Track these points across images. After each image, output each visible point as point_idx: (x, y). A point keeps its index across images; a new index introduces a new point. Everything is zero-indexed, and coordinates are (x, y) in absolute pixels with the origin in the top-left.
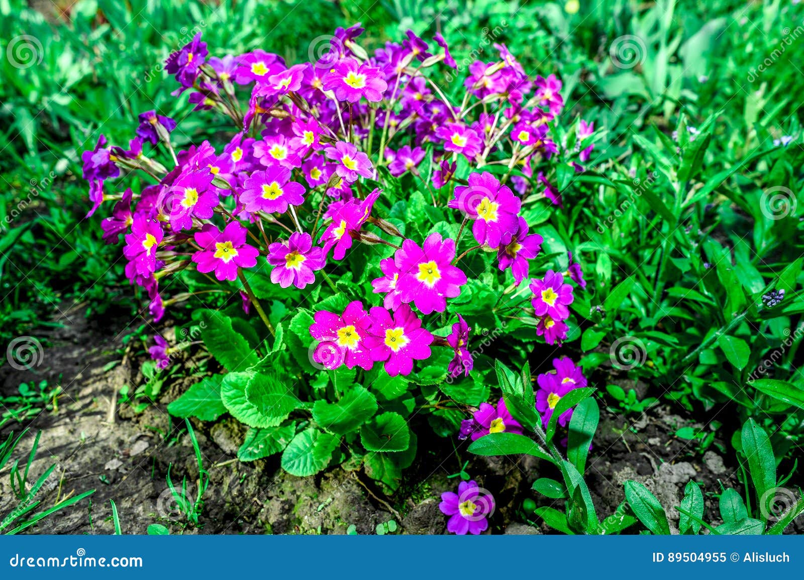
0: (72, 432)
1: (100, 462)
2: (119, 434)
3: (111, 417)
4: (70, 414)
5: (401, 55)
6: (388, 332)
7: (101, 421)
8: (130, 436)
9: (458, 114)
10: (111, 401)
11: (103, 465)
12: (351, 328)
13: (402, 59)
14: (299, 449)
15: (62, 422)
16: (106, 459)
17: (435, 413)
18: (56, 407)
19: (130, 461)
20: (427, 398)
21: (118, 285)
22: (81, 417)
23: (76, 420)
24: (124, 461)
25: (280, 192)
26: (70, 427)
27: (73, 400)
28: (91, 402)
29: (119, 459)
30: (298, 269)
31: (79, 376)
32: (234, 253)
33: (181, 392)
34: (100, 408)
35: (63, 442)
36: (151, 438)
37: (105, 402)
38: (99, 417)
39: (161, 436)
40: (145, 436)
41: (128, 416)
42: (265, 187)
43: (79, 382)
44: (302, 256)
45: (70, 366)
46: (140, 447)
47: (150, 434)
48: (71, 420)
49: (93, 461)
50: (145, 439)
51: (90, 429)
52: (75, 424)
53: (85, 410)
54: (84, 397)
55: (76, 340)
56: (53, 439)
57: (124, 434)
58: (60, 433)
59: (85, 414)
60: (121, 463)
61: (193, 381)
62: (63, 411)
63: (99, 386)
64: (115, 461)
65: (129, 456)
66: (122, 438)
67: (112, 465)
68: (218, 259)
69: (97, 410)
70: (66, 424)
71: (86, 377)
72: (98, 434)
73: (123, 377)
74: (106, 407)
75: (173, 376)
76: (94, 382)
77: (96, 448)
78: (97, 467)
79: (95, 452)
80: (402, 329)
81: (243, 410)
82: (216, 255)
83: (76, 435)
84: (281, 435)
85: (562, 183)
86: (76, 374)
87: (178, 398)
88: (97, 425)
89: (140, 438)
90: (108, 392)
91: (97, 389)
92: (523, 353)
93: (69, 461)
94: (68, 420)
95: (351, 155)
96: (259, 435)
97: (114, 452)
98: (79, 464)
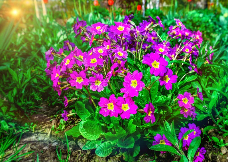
0: (37, 138)
1: (42, 147)
2: (50, 140)
3: (49, 135)
4: (38, 133)
5: (147, 24)
6: (123, 105)
7: (46, 135)
8: (53, 140)
9: (165, 43)
10: (50, 130)
11: (43, 148)
12: (112, 104)
13: (147, 25)
14: (101, 148)
15: (34, 135)
16: (44, 146)
17: (149, 141)
18: (34, 130)
19: (51, 148)
20: (146, 135)
21: (61, 98)
22: (40, 134)
23: (39, 135)
24: (49, 148)
25: (96, 61)
26: (36, 136)
27: (39, 129)
28: (44, 130)
29: (48, 147)
30: (99, 86)
31: (43, 123)
32: (82, 80)
33: (70, 128)
34: (47, 132)
35: (33, 140)
36: (59, 142)
37: (48, 130)
38: (45, 134)
39: (62, 141)
40: (57, 141)
41: (54, 135)
42: (91, 60)
43: (42, 124)
44: (101, 82)
45: (41, 120)
46: (55, 144)
47: (59, 141)
48: (37, 134)
49: (40, 146)
50: (57, 142)
51: (42, 137)
52: (38, 136)
53: (42, 132)
54: (43, 129)
55: (45, 113)
56: (31, 139)
57: (51, 140)
58: (33, 138)
59: (42, 133)
60: (48, 148)
61: (75, 126)
62: (36, 132)
63: (47, 125)
64: (47, 147)
65: (51, 146)
66: (51, 141)
67: (45, 148)
68: (77, 82)
69: (46, 132)
70: (35, 135)
71: (45, 123)
72: (44, 139)
73: (54, 123)
74: (48, 132)
75: (70, 124)
76: (47, 124)
77: (42, 143)
78: (41, 148)
79: (42, 144)
80: (128, 104)
81: (85, 134)
82: (77, 81)
83: (38, 139)
84: (97, 143)
85: (199, 66)
86: (42, 122)
87: (69, 130)
88: (44, 137)
89: (56, 141)
90: (50, 127)
91: (47, 126)
92: (184, 124)
93: (33, 146)
94: (36, 134)
95: (121, 51)
96: (90, 143)
97: (47, 144)
98: (36, 147)
